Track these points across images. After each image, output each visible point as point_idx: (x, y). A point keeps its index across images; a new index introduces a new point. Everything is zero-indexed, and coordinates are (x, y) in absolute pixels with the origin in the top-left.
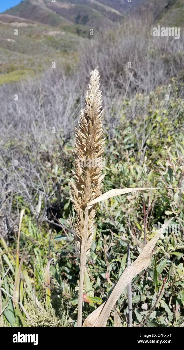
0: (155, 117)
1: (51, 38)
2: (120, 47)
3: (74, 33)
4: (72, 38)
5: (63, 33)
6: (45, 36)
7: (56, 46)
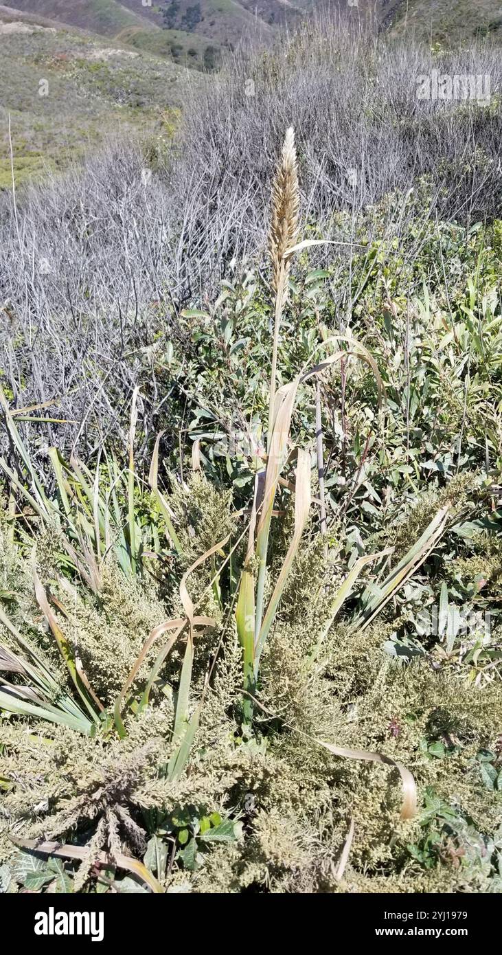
0: (373, 255)
1: (98, 68)
2: (291, 96)
3: (163, 54)
4: (157, 68)
5: (133, 54)
6: (81, 63)
7: (111, 91)
